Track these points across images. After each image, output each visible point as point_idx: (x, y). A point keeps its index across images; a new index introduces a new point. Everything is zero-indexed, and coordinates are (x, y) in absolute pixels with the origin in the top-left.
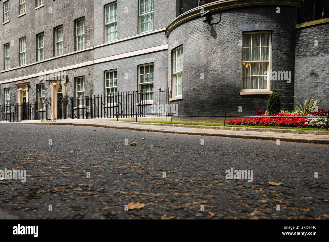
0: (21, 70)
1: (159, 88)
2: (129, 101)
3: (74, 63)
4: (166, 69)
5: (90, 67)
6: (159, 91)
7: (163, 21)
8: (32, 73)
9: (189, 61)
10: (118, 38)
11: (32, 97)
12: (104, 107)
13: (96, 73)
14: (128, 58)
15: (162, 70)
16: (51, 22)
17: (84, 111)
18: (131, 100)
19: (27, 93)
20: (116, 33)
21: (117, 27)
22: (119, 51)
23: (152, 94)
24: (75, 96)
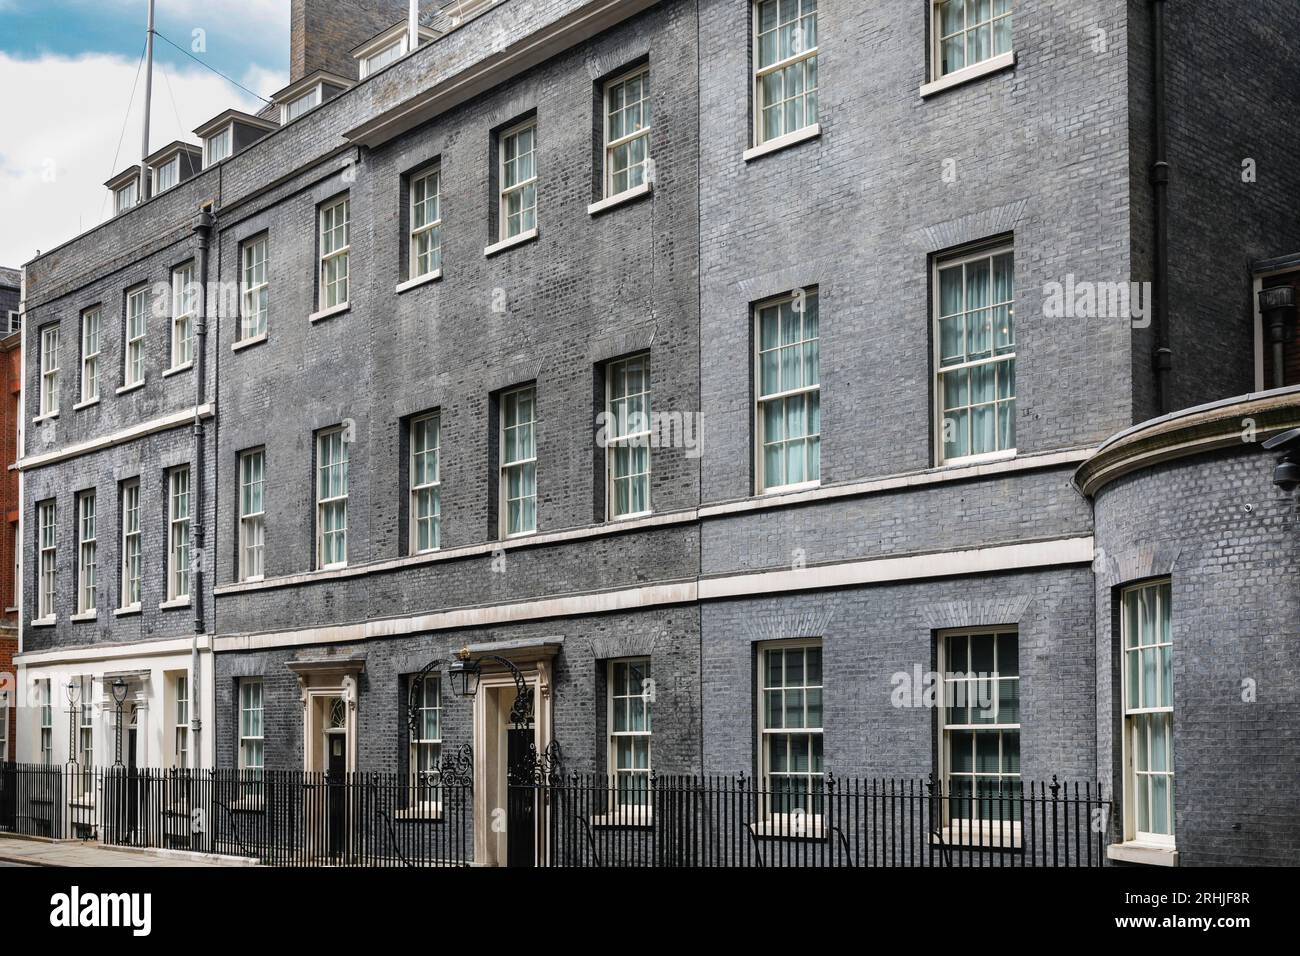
0: (319, 590)
1: (1050, 782)
2: (889, 816)
3: (592, 586)
4: (1085, 670)
5: (680, 612)
6: (1049, 794)
7: (1066, 413)
8: (379, 614)
9: (1206, 672)
10: (827, 481)
11: (374, 736)
12: (757, 838)
13: (710, 651)
14: (881, 590)
15: (1066, 672)
16: (478, 364)
17: (650, 845)
18: (898, 814)
19: (351, 717)
20: (817, 447)
21: (817, 416)
22: (833, 548)
24: (600, 758)
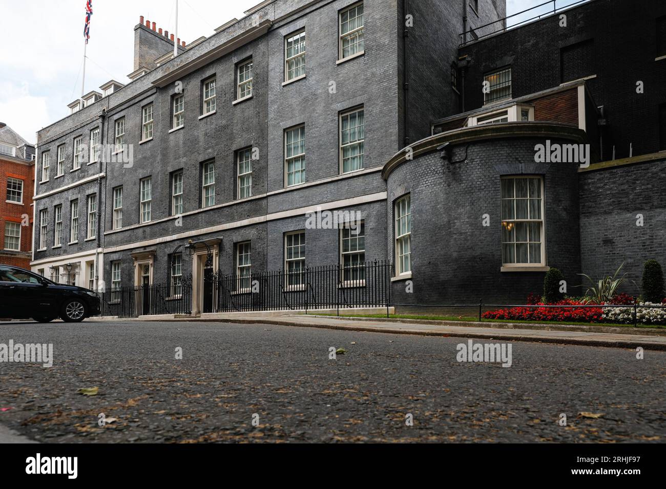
0: (141, 230)
1: (374, 261)
2: (325, 281)
3: (233, 220)
4: (385, 231)
5: (261, 226)
6: (374, 265)
7: (379, 156)
8: (161, 235)
9: (420, 219)
10: (307, 181)
11: (159, 275)
12: (284, 292)
13: (270, 236)
15: (379, 232)
16: (196, 154)
17: (250, 299)
18: (328, 280)
19: (151, 270)
20: (304, 173)
21: (304, 163)
22: (308, 202)
23: (362, 269)
24: (235, 273)
